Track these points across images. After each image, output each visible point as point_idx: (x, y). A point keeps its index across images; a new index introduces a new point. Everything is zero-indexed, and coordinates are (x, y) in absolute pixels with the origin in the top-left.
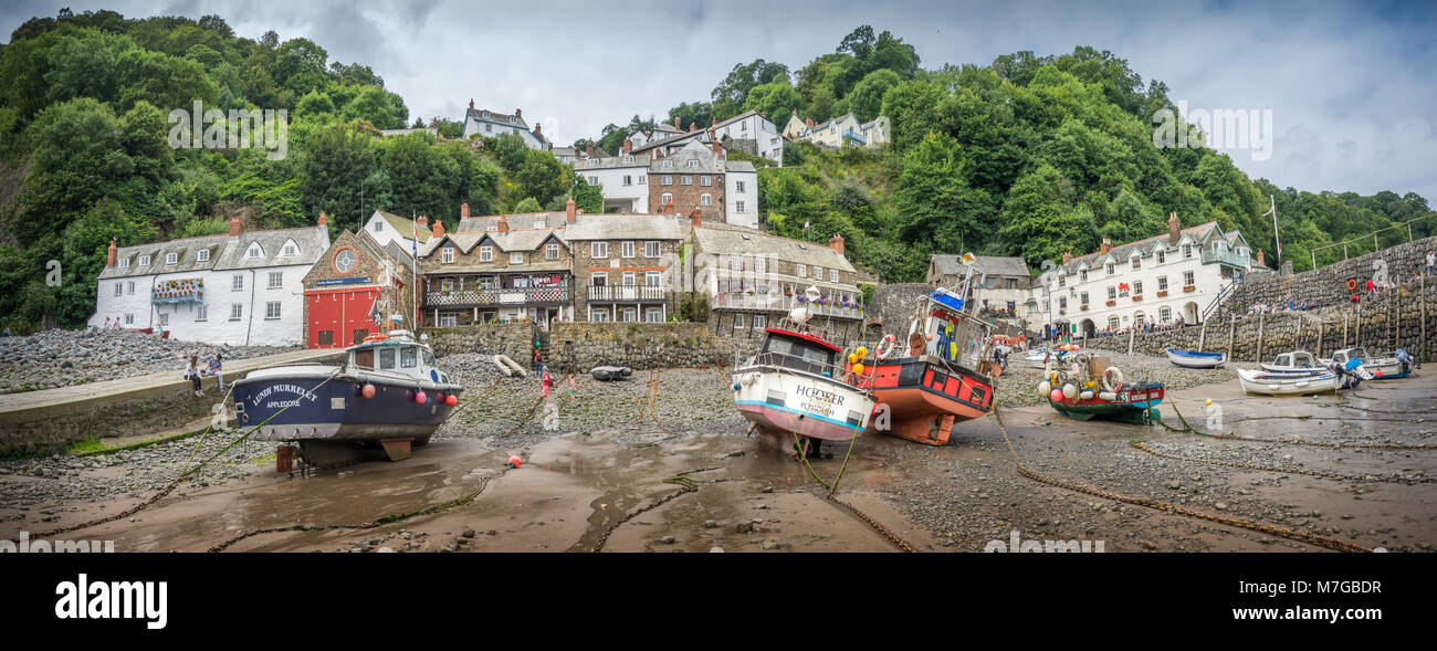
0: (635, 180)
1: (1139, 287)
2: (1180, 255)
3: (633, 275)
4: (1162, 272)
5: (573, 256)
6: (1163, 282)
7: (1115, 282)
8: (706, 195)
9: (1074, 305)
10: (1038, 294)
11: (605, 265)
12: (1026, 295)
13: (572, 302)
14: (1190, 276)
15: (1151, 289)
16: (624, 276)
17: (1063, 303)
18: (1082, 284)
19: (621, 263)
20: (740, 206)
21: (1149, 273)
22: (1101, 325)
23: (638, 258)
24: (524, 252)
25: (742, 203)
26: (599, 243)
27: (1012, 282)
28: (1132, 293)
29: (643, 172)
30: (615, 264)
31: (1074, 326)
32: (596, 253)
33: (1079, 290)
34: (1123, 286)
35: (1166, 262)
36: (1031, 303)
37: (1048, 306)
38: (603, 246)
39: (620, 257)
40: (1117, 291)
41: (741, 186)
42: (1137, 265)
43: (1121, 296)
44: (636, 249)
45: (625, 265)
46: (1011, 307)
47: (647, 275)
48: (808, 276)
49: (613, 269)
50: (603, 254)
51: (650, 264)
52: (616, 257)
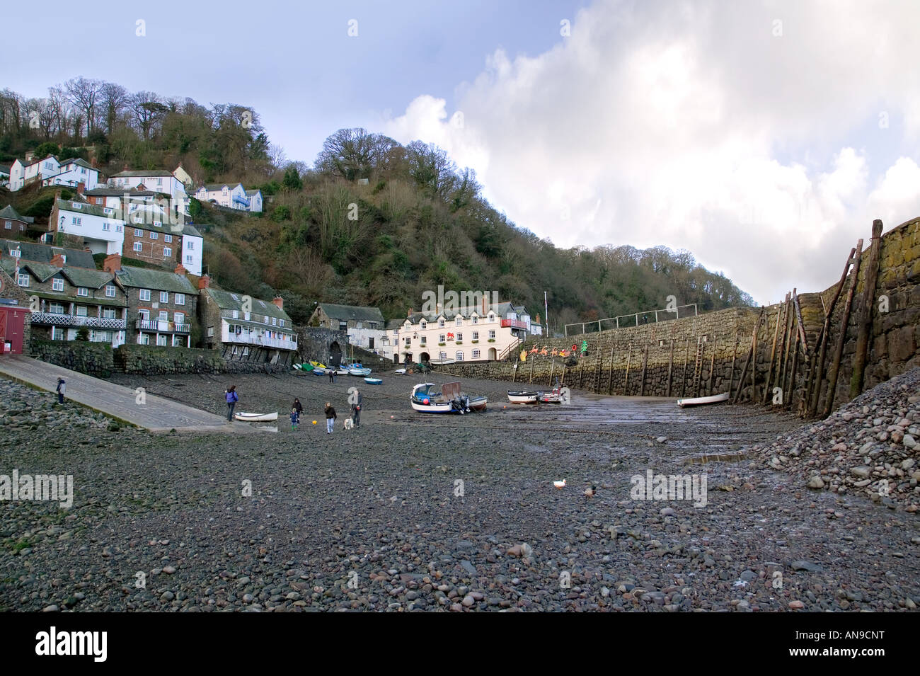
0: (113, 228)
1: (460, 336)
2: (487, 320)
4: (476, 329)
5: (127, 297)
6: (476, 335)
7: (445, 332)
9: (416, 343)
10: (390, 333)
11: (148, 306)
12: (382, 333)
14: (493, 333)
15: (468, 338)
16: (161, 314)
17: (408, 341)
18: (422, 330)
20: (190, 258)
21: (467, 328)
22: (434, 357)
23: (170, 303)
26: (145, 290)
27: (372, 326)
28: (456, 339)
29: (121, 223)
30: (155, 306)
31: (416, 356)
33: (420, 334)
34: (449, 335)
35: (478, 323)
36: (385, 339)
37: (397, 342)
38: (147, 293)
40: (446, 338)
41: (191, 245)
42: (460, 323)
43: (448, 340)
44: (170, 297)
45: (162, 306)
46: (372, 341)
47: (175, 315)
48: (269, 323)
49: (154, 309)
50: (147, 298)
51: (179, 309)
52: (156, 301)
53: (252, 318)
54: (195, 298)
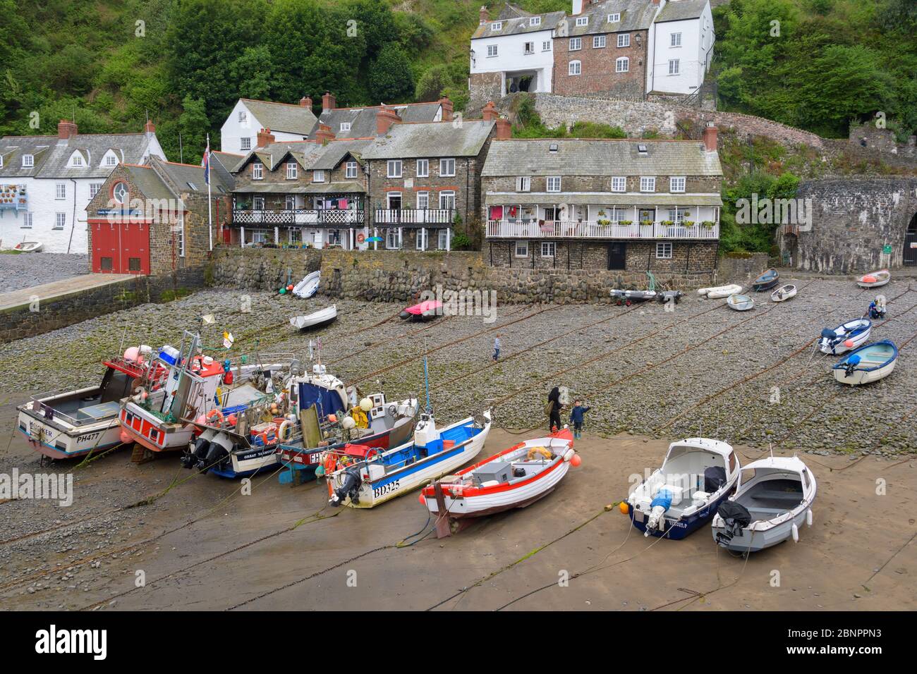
0: (538, 47)
3: (427, 195)
5: (369, 176)
8: (622, 59)
11: (399, 185)
13: (367, 223)
16: (418, 196)
19: (414, 182)
20: (674, 66)
23: (432, 177)
24: (326, 170)
25: (677, 62)
26: (395, 162)
30: (408, 184)
32: (391, 173)
38: (398, 164)
39: (414, 176)
41: (676, 40)
44: (431, 167)
45: (419, 185)
47: (441, 195)
48: (629, 190)
49: (407, 189)
50: (398, 173)
51: (443, 183)
52: (410, 177)
53: (568, 185)
54: (473, 162)
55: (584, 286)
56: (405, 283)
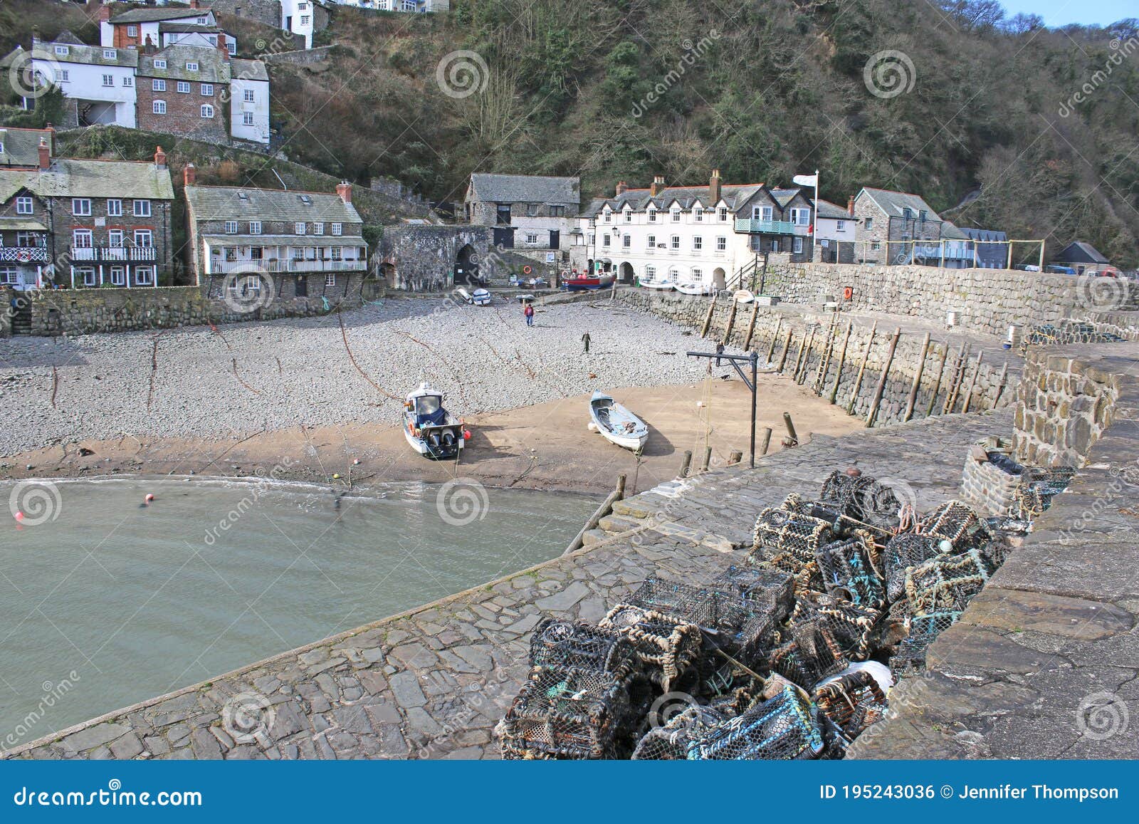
0: (118, 81)
1: (676, 240)
2: (715, 217)
3: (121, 234)
4: (698, 230)
5: (53, 213)
6: (698, 241)
7: (655, 231)
8: (206, 106)
9: (617, 243)
10: (584, 224)
11: (88, 222)
12: (571, 223)
14: (722, 241)
15: (687, 245)
16: (111, 235)
17: (607, 241)
18: (624, 224)
19: (106, 221)
20: (249, 119)
21: (687, 227)
22: (639, 272)
23: (125, 216)
25: (251, 114)
26: (81, 200)
27: (555, 211)
28: (669, 244)
29: (129, 73)
30: (100, 222)
31: (615, 267)
32: (78, 211)
33: (624, 230)
34: (662, 236)
35: (703, 221)
36: (577, 233)
37: (593, 240)
38: (85, 204)
39: (105, 214)
40: (656, 239)
41: (249, 96)
42: (677, 218)
43: (659, 245)
44: (123, 207)
45: (111, 223)
46: (555, 236)
47: (136, 234)
48: (307, 233)
49: (98, 227)
50: (86, 211)
51: (140, 224)
52: (100, 215)
53: (267, 229)
54: (169, 205)
55: (283, 311)
56: (131, 319)
